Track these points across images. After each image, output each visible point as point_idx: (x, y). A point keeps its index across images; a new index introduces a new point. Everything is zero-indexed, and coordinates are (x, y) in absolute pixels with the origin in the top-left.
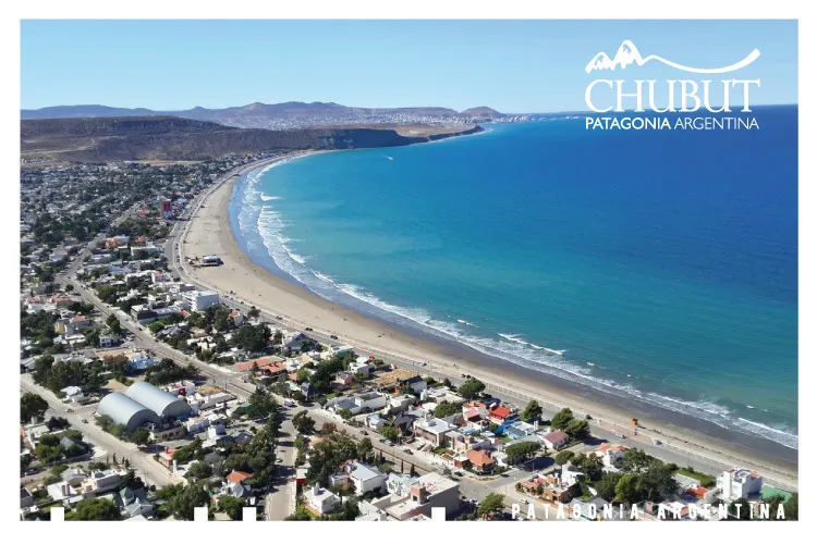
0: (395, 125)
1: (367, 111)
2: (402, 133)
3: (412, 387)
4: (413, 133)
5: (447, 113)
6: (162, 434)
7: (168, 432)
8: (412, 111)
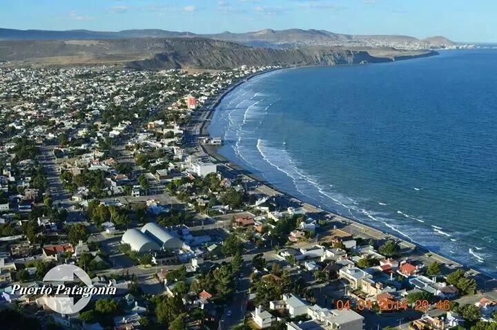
0: (370, 48)
1: (349, 37)
2: (373, 54)
3: (344, 243)
4: (382, 54)
5: (410, 39)
6: (161, 260)
7: (165, 260)
8: (383, 38)
